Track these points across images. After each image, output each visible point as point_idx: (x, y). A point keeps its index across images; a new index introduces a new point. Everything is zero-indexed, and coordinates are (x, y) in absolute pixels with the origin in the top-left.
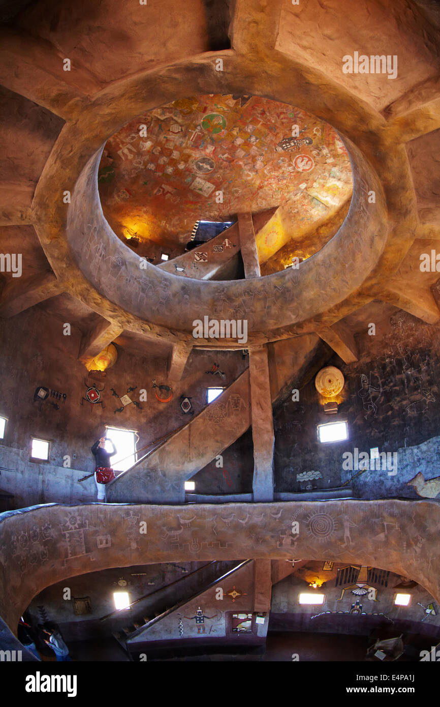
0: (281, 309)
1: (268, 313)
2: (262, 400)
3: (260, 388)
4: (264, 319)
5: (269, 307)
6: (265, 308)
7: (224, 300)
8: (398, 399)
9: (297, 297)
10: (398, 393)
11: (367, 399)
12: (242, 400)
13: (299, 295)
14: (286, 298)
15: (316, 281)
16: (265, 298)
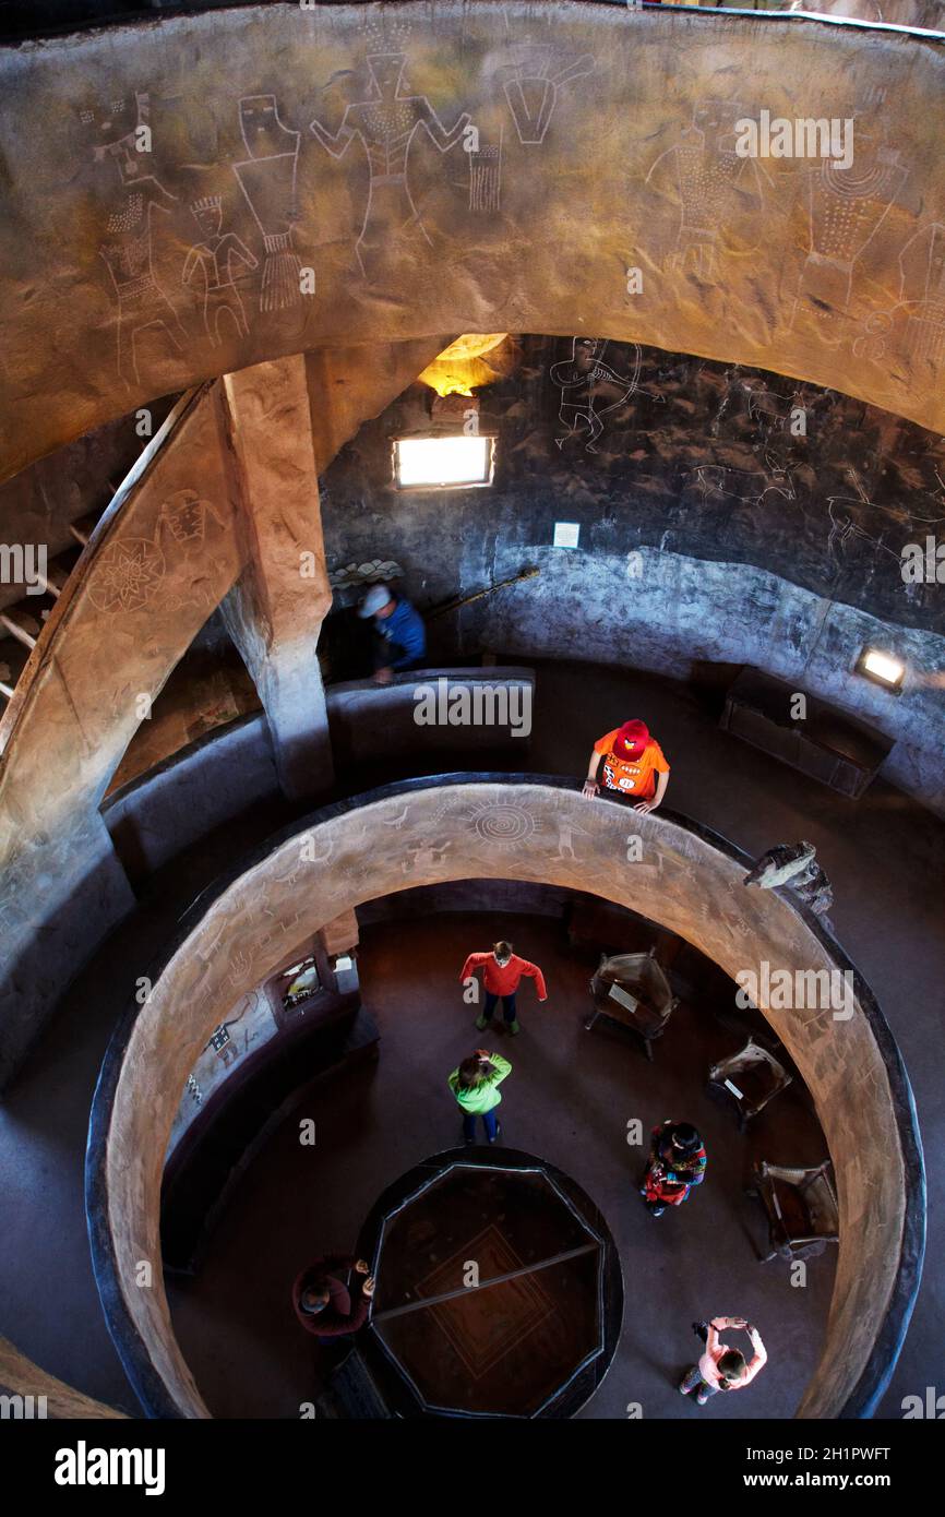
0: (435, 251)
1: (371, 261)
2: (292, 513)
3: (283, 476)
4: (354, 290)
5: (377, 228)
6: (358, 229)
7: (149, 192)
8: (680, 434)
9: (519, 218)
10: (685, 421)
11: (576, 395)
12: (205, 505)
13: (530, 210)
14: (463, 195)
15: (636, 184)
16: (360, 174)
